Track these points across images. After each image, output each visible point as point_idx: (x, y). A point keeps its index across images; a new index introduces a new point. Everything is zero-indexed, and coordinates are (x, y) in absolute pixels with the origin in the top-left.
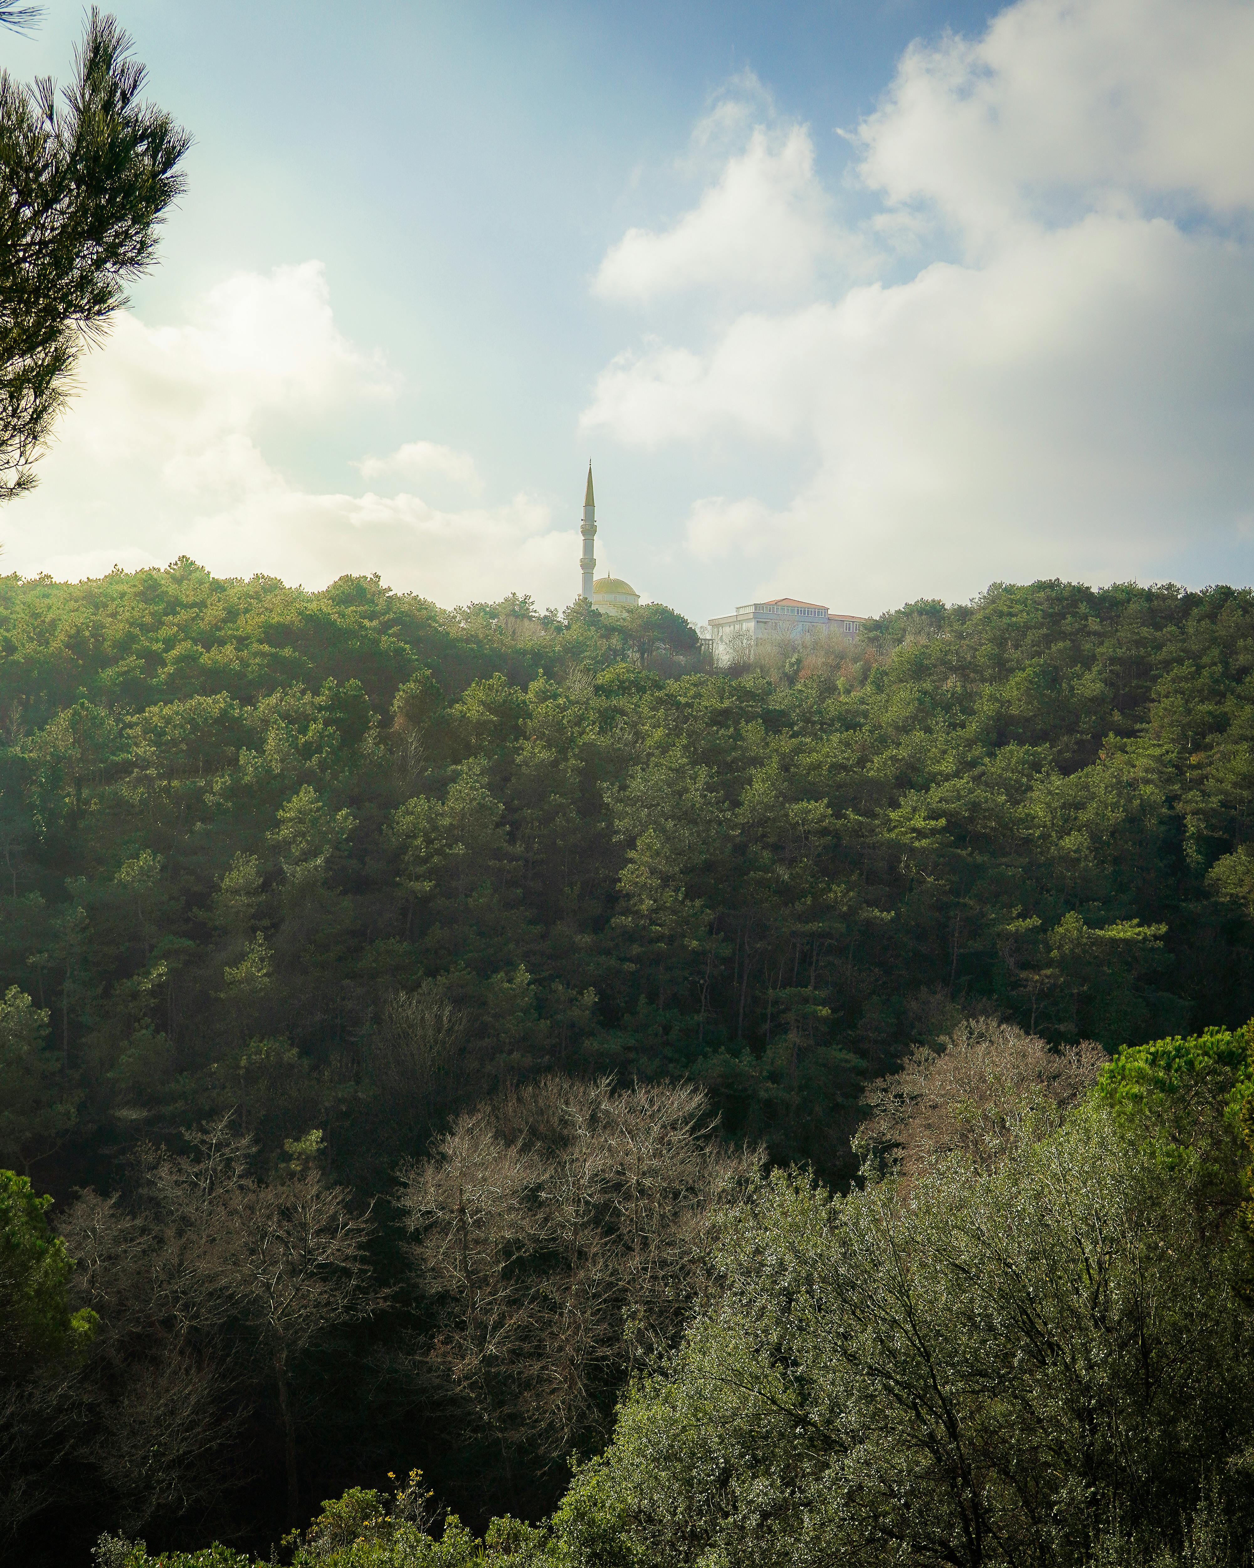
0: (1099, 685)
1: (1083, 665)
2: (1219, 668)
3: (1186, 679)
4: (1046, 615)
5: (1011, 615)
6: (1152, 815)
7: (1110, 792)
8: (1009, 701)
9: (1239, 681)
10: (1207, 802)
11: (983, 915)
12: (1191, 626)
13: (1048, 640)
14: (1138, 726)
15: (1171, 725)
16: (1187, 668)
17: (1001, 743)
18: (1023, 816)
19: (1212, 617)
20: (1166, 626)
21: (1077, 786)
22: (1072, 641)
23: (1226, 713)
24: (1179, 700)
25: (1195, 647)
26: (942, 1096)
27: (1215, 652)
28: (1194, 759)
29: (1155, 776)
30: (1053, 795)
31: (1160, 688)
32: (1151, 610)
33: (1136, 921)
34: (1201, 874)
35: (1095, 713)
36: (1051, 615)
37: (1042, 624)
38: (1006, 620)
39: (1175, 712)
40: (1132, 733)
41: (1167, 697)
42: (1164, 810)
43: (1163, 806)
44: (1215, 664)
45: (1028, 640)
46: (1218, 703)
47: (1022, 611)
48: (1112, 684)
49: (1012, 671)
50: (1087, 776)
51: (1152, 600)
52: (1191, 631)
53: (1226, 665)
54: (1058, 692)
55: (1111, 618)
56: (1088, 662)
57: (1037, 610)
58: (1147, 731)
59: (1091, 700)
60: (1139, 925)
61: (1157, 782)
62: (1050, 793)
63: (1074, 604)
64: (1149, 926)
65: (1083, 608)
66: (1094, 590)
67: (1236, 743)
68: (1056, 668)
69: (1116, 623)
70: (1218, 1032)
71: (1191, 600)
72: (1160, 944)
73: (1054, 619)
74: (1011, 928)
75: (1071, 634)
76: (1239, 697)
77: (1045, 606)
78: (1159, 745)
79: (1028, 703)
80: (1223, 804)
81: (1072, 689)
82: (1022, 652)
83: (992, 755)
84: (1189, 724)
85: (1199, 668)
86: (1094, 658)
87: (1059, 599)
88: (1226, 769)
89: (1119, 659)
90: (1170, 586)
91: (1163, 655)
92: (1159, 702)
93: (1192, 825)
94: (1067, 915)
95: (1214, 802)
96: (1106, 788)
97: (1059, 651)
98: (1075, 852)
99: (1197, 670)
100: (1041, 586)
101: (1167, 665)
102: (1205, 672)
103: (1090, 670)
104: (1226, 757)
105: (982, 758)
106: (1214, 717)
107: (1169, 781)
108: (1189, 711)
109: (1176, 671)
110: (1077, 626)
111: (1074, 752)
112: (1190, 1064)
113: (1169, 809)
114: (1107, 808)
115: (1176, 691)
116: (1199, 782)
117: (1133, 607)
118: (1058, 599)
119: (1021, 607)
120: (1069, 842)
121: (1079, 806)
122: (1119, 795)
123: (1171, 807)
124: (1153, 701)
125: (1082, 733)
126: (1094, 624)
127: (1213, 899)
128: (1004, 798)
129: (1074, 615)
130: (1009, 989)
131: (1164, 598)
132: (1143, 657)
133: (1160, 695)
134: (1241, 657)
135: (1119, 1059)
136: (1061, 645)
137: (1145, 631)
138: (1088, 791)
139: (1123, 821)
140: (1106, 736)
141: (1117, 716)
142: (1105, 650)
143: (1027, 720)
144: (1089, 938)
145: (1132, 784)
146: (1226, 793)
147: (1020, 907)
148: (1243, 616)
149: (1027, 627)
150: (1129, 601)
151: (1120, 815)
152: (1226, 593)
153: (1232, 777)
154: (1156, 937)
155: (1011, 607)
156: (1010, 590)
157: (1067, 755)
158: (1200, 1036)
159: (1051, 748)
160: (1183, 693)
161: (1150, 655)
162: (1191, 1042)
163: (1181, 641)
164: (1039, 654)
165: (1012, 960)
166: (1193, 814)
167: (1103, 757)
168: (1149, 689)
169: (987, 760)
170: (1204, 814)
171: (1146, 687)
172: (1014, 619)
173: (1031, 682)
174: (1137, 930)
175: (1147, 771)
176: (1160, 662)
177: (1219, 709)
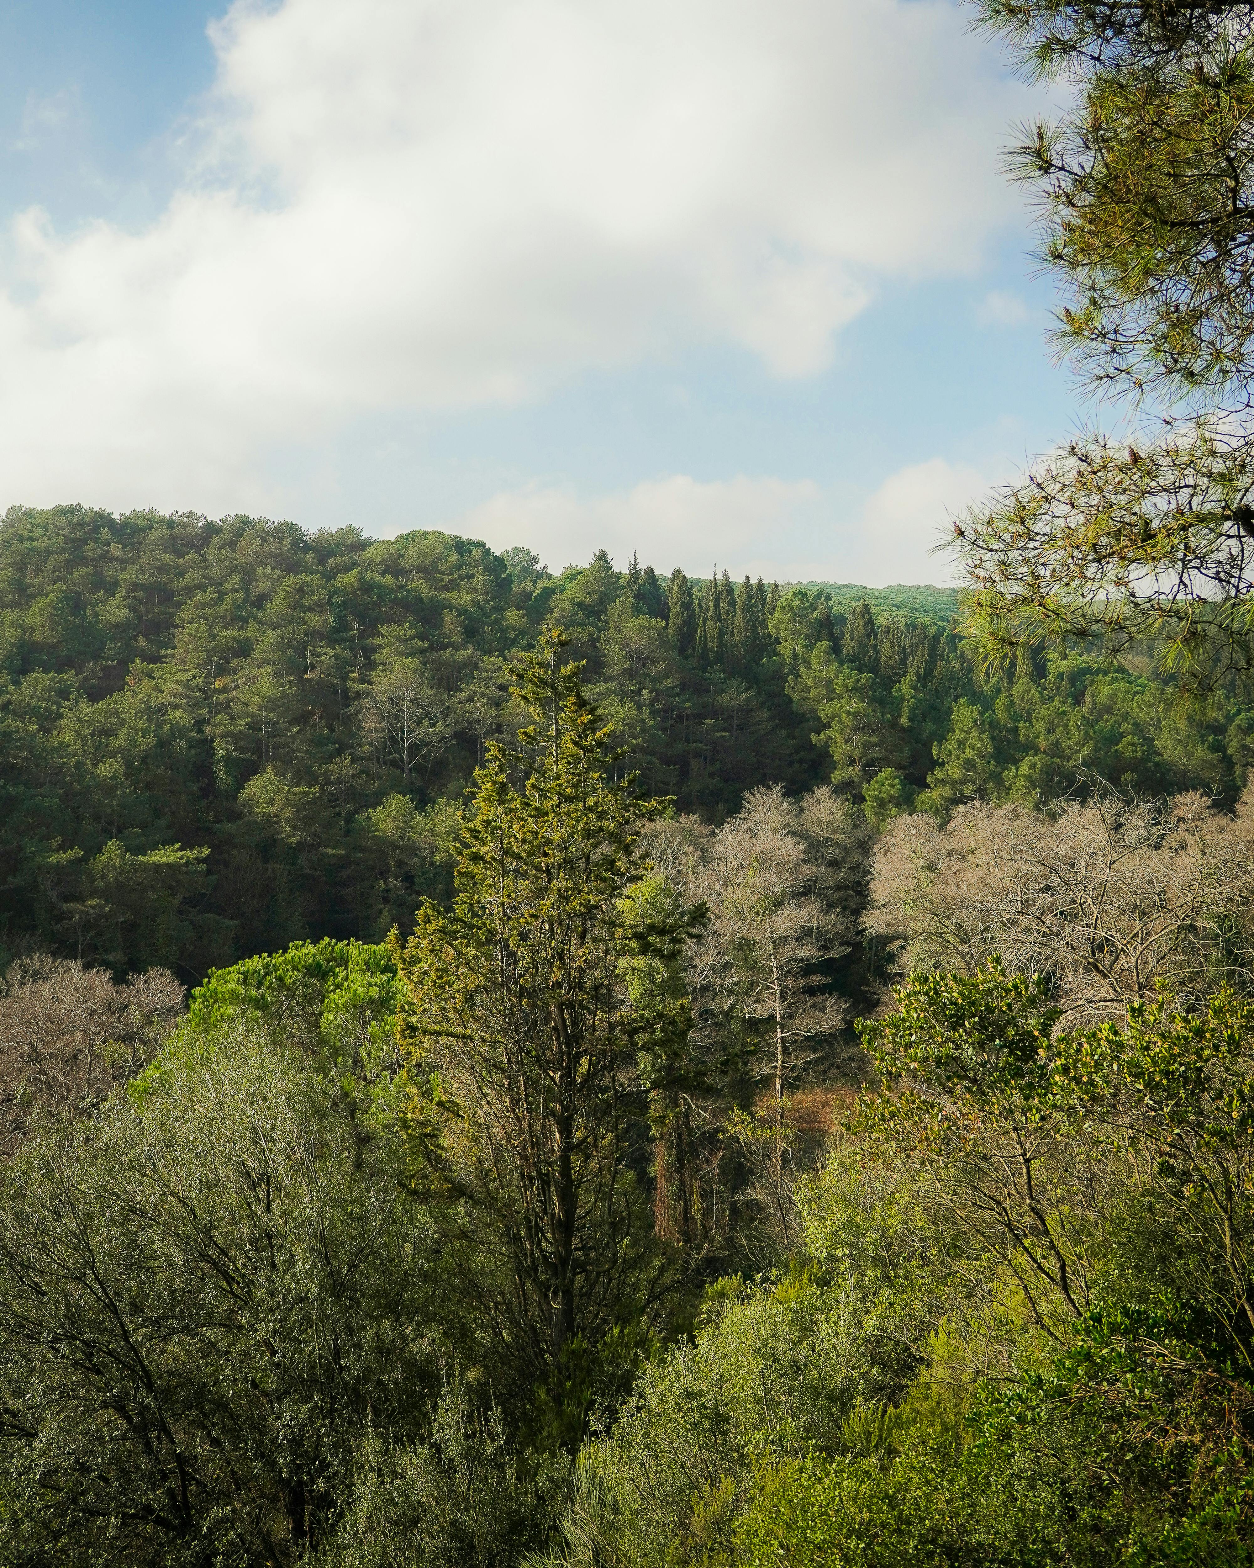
0: (124, 611)
1: (106, 591)
2: (241, 595)
3: (209, 605)
4: (67, 540)
5: (31, 539)
6: (181, 739)
7: (140, 718)
8: (31, 628)
9: (260, 607)
10: (235, 725)
11: (20, 848)
12: (212, 553)
13: (70, 565)
14: (163, 652)
15: (196, 650)
16: (209, 595)
17: (24, 671)
18: (56, 744)
19: (232, 545)
20: (188, 553)
21: (106, 712)
22: (95, 567)
23: (249, 638)
24: (204, 627)
25: (216, 574)
26: (8, 1040)
27: (236, 579)
28: (218, 684)
29: (183, 701)
30: (82, 722)
31: (185, 613)
32: (173, 538)
33: (178, 845)
34: (233, 795)
35: (120, 639)
36: (73, 540)
37: (64, 550)
38: (27, 545)
39: (200, 638)
40: (156, 659)
41: (191, 623)
42: (193, 734)
43: (191, 731)
44: (237, 591)
45: (50, 565)
46: (241, 628)
47: (43, 536)
48: (135, 611)
49: (33, 596)
50: (116, 702)
51: (173, 528)
52: (212, 558)
53: (247, 591)
54: (83, 618)
55: (133, 544)
56: (111, 588)
57: (59, 535)
58: (172, 656)
59: (116, 626)
60: (181, 849)
61: (186, 707)
62: (79, 720)
63: (96, 529)
64: (192, 850)
65: (105, 534)
66: (116, 516)
67: (260, 667)
68: (78, 594)
69: (138, 549)
70: (303, 946)
71: (211, 529)
72: (203, 866)
73: (76, 544)
74: (53, 859)
75: (94, 559)
76: (260, 622)
77: (66, 531)
78: (186, 670)
79: (52, 630)
80: (250, 726)
81: (96, 615)
82: (44, 577)
83: (17, 683)
84: (214, 648)
85: (222, 595)
86: (116, 584)
87: (81, 524)
88: (251, 691)
89: (142, 585)
90: (191, 514)
91: (185, 581)
92: (183, 628)
93: (221, 748)
94: (109, 843)
95: (242, 724)
96: (136, 714)
97: (82, 576)
98: (110, 779)
99: (219, 597)
100: (61, 511)
101: (189, 591)
102: (228, 599)
103: (113, 595)
104: (252, 681)
105: (6, 687)
106: (239, 642)
107: (197, 705)
108: (214, 637)
109: (200, 597)
110: (99, 551)
111: (100, 678)
112: (280, 979)
113: (198, 733)
114: (137, 734)
115: (200, 617)
116: (227, 705)
117: (155, 534)
118: (79, 524)
119: (42, 532)
120: (104, 770)
121: (110, 733)
122: (150, 720)
123: (200, 731)
124: (177, 626)
125: (108, 659)
126: (116, 550)
127: (246, 819)
128: (36, 727)
129: (96, 540)
130: (53, 923)
131: (185, 526)
132: (165, 584)
133: (184, 621)
134: (260, 584)
135: (209, 982)
136: (83, 571)
137: (167, 558)
138: (118, 717)
139: (154, 746)
140: (133, 662)
141: (142, 642)
142: (128, 576)
143: (54, 646)
144: (132, 864)
145: (161, 710)
146: (252, 715)
147: (60, 839)
148: (262, 544)
149: (48, 552)
150: (150, 528)
151: (151, 740)
152: (245, 523)
153: (257, 700)
154: (198, 860)
155: (32, 532)
156: (30, 514)
157: (94, 681)
158: (285, 951)
159: (77, 675)
160: (207, 619)
161: (173, 582)
162: (277, 959)
163: (202, 568)
164: (59, 579)
165: (55, 893)
166: (222, 737)
167: (131, 683)
168: (172, 615)
169: (11, 688)
170: (234, 737)
171: (169, 613)
172: (35, 544)
173: (55, 608)
174: (180, 854)
175: (175, 696)
176: (183, 589)
177: (243, 634)
